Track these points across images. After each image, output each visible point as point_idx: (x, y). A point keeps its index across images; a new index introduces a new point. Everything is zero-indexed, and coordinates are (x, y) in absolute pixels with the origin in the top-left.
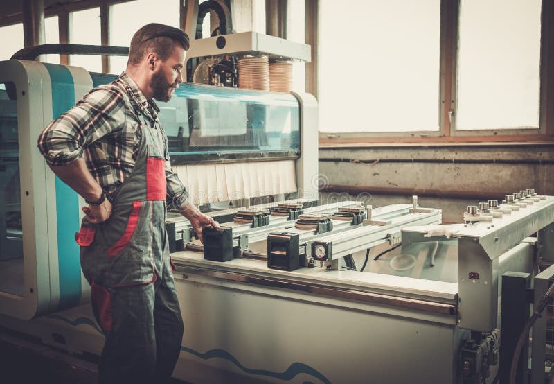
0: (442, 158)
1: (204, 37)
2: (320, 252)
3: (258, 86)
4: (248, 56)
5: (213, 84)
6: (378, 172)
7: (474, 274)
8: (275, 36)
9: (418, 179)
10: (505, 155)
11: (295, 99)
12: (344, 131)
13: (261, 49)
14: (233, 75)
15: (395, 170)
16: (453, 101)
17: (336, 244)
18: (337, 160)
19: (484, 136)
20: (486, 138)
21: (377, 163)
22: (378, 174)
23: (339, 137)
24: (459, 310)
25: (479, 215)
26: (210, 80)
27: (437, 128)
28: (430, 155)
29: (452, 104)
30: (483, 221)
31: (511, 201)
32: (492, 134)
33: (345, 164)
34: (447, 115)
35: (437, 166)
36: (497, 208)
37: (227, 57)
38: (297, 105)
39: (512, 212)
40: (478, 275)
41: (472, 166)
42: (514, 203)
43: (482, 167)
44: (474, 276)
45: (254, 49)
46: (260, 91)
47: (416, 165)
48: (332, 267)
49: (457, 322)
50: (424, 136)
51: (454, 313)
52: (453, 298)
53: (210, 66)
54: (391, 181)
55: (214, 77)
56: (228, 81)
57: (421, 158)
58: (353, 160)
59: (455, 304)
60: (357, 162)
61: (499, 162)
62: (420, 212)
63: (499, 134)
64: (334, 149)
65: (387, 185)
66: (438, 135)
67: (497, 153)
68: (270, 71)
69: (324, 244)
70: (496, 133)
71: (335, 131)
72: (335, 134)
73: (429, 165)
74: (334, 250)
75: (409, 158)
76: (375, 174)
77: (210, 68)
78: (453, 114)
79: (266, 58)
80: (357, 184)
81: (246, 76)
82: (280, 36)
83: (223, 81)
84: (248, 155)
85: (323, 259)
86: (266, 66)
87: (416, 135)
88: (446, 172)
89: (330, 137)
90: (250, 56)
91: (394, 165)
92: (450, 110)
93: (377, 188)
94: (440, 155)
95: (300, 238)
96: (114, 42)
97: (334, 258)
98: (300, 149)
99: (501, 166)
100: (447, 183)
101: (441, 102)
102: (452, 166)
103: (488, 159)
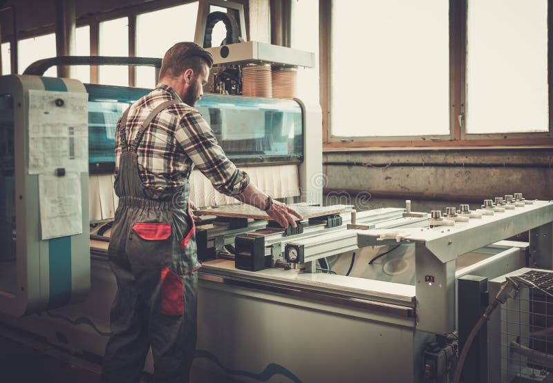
0: (452, 162)
1: (213, 46)
2: (293, 254)
3: (261, 93)
4: (251, 64)
5: (218, 92)
6: (390, 176)
7: (430, 277)
8: (279, 45)
9: (429, 183)
10: (514, 159)
11: (298, 106)
12: (357, 135)
13: (262, 58)
14: (238, 83)
15: (406, 174)
16: (463, 105)
17: (308, 247)
18: (350, 164)
19: (494, 140)
20: (496, 142)
21: (390, 166)
22: (390, 178)
23: (352, 141)
24: (417, 313)
25: (442, 219)
26: (215, 88)
27: (447, 132)
28: (440, 159)
29: (462, 107)
30: (445, 225)
31: (490, 205)
32: (502, 138)
33: (358, 168)
34: (457, 120)
35: (447, 170)
36: (468, 213)
37: (234, 66)
38: (299, 111)
39: (483, 216)
40: (433, 278)
41: (482, 171)
42: (492, 207)
43: (493, 171)
44: (430, 279)
45: (255, 57)
46: (262, 99)
47: (427, 169)
48: (306, 269)
49: (416, 324)
50: (436, 140)
51: (412, 315)
52: (411, 301)
53: (215, 74)
54: (403, 185)
55: (219, 85)
56: (233, 88)
57: (432, 162)
58: (365, 164)
59: (413, 306)
60: (369, 166)
61: (509, 166)
62: (414, 216)
63: (509, 137)
64: (347, 153)
65: (399, 189)
66: (449, 138)
67: (507, 157)
68: (274, 78)
69: (296, 247)
70: (505, 137)
71: (347, 136)
72: (348, 138)
73: (440, 170)
74: (307, 252)
75: (420, 161)
76: (387, 178)
77: (215, 76)
78: (464, 118)
79: (268, 66)
80: (369, 188)
81: (249, 84)
82: (284, 45)
83: (228, 88)
84: (246, 160)
85: (296, 261)
86: (269, 75)
87: (427, 139)
88: (457, 175)
89: (344, 141)
90: (253, 64)
91: (406, 170)
92: (461, 114)
93: (389, 192)
94: (451, 159)
95: (265, 240)
96: (140, 53)
97: (306, 260)
98: (303, 154)
99: (511, 170)
100: (457, 186)
101: (451, 106)
102: (463, 170)
103: (498, 163)
